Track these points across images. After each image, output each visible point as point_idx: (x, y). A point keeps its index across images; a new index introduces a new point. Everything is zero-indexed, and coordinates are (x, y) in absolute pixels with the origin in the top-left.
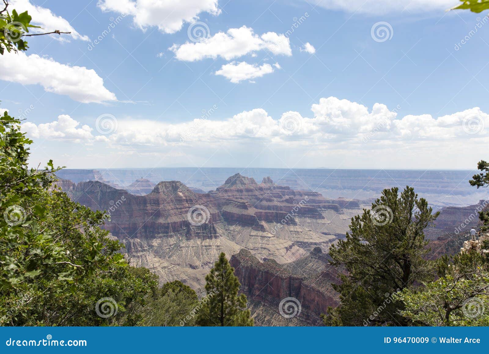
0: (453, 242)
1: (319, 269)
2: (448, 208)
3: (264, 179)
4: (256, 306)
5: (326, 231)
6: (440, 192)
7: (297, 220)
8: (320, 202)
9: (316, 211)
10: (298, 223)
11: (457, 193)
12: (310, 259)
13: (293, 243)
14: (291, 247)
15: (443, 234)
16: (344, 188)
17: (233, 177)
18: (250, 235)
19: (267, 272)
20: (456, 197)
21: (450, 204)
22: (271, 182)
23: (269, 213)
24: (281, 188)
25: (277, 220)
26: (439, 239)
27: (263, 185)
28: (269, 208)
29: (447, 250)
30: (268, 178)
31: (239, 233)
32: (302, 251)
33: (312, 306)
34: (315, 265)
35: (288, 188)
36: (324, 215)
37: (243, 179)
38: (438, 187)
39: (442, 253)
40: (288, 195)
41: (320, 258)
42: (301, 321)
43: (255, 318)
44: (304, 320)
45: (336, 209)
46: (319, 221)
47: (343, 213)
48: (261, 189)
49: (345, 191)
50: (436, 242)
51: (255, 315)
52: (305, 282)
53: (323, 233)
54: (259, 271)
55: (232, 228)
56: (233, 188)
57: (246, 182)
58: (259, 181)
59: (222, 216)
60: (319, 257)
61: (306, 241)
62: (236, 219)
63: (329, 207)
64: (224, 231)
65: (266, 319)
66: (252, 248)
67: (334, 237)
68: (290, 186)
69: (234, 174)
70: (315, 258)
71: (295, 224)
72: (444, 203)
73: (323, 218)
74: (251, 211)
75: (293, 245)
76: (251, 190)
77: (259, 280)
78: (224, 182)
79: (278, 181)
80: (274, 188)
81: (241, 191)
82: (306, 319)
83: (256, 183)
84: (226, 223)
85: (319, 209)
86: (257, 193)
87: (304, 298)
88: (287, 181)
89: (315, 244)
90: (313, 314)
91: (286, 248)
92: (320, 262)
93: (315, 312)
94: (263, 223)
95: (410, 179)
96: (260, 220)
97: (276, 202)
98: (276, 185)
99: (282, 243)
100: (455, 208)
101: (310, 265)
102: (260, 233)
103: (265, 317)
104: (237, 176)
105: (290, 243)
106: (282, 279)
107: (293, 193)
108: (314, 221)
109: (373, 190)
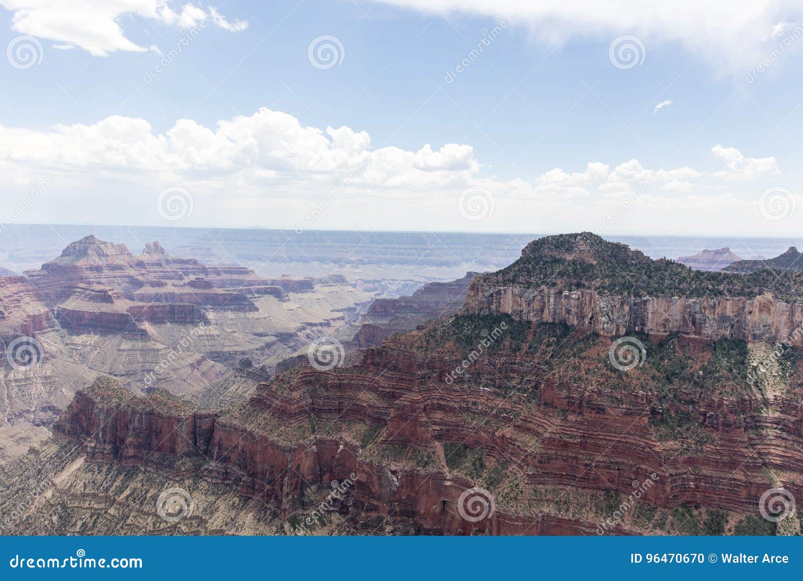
0: (435, 330)
1: (249, 392)
2: (431, 284)
3: (148, 246)
4: (130, 476)
5: (260, 330)
6: (422, 263)
7: (211, 315)
8: (251, 283)
9: (245, 299)
10: (213, 322)
11: (440, 264)
12: (233, 378)
13: (203, 355)
14: (199, 362)
15: (424, 320)
16: (291, 260)
17: (80, 242)
18: (119, 350)
19: (151, 413)
20: (439, 268)
21: (434, 278)
22: (162, 251)
23: (158, 307)
24: (181, 262)
25: (174, 318)
26: (418, 328)
27: (145, 258)
28: (158, 298)
29: (428, 342)
30: (156, 245)
31: (95, 347)
32: (219, 367)
33: (233, 457)
34: (241, 388)
35: (195, 262)
36: (256, 304)
37: (102, 246)
38: (420, 255)
39: (422, 347)
40: (194, 274)
41: (249, 375)
42: (215, 484)
43: (128, 497)
44: (219, 481)
45: (277, 294)
46: (250, 315)
47: (289, 300)
48: (141, 264)
49: (292, 265)
50: (415, 333)
51: (127, 492)
52: (222, 420)
53: (256, 334)
54: (134, 413)
55: (79, 339)
56: (81, 263)
57: (109, 251)
58: (137, 248)
59: (57, 318)
60: (247, 375)
61: (226, 349)
62: (87, 321)
63: (266, 292)
64: (62, 347)
65: (149, 495)
66: (124, 373)
67: (274, 339)
68: (198, 259)
69: (82, 237)
70: (241, 376)
71: (207, 322)
72: (426, 278)
73: (257, 309)
74: (121, 306)
75: (203, 359)
76: (119, 267)
77: (134, 429)
78: (60, 254)
79: (173, 249)
80: (168, 262)
81: (98, 269)
82: (224, 479)
83: (129, 254)
84: (65, 331)
85: (249, 296)
86: (132, 272)
87: (220, 445)
88: (192, 249)
89: (243, 353)
90: (236, 468)
91: (191, 365)
92: (250, 381)
93: (239, 465)
94: (146, 326)
95: (385, 245)
96: (141, 321)
97: (170, 288)
98: (172, 256)
99: (183, 359)
100: (439, 284)
101: (233, 388)
102: (140, 345)
103: (147, 491)
104: (89, 240)
105: (198, 356)
106: (179, 420)
107: (204, 270)
108: (242, 315)
109: (334, 262)
